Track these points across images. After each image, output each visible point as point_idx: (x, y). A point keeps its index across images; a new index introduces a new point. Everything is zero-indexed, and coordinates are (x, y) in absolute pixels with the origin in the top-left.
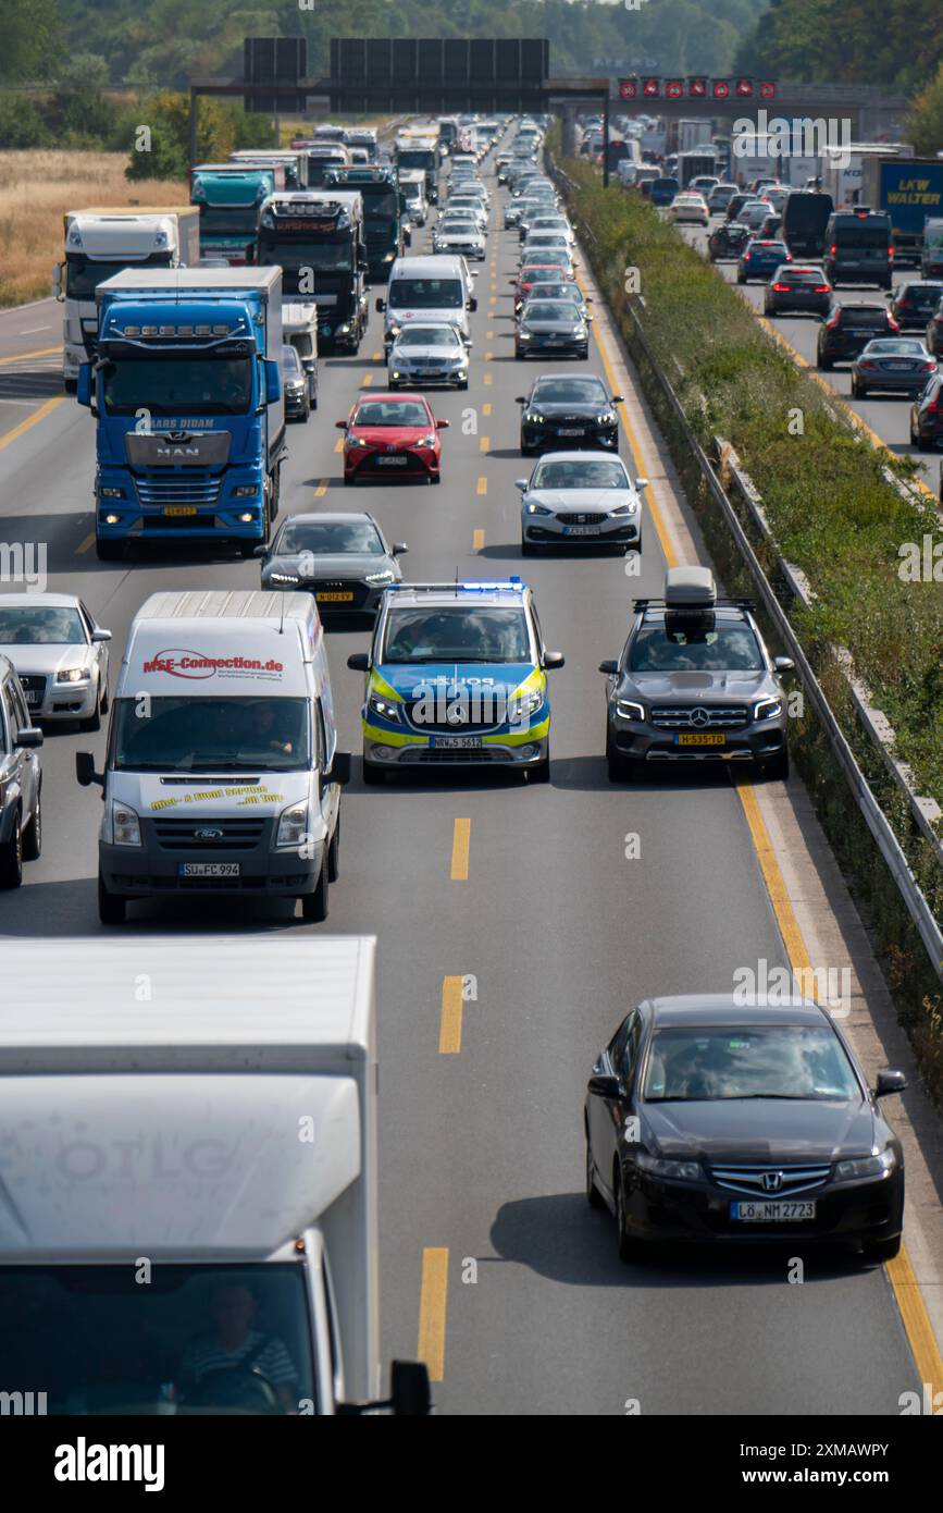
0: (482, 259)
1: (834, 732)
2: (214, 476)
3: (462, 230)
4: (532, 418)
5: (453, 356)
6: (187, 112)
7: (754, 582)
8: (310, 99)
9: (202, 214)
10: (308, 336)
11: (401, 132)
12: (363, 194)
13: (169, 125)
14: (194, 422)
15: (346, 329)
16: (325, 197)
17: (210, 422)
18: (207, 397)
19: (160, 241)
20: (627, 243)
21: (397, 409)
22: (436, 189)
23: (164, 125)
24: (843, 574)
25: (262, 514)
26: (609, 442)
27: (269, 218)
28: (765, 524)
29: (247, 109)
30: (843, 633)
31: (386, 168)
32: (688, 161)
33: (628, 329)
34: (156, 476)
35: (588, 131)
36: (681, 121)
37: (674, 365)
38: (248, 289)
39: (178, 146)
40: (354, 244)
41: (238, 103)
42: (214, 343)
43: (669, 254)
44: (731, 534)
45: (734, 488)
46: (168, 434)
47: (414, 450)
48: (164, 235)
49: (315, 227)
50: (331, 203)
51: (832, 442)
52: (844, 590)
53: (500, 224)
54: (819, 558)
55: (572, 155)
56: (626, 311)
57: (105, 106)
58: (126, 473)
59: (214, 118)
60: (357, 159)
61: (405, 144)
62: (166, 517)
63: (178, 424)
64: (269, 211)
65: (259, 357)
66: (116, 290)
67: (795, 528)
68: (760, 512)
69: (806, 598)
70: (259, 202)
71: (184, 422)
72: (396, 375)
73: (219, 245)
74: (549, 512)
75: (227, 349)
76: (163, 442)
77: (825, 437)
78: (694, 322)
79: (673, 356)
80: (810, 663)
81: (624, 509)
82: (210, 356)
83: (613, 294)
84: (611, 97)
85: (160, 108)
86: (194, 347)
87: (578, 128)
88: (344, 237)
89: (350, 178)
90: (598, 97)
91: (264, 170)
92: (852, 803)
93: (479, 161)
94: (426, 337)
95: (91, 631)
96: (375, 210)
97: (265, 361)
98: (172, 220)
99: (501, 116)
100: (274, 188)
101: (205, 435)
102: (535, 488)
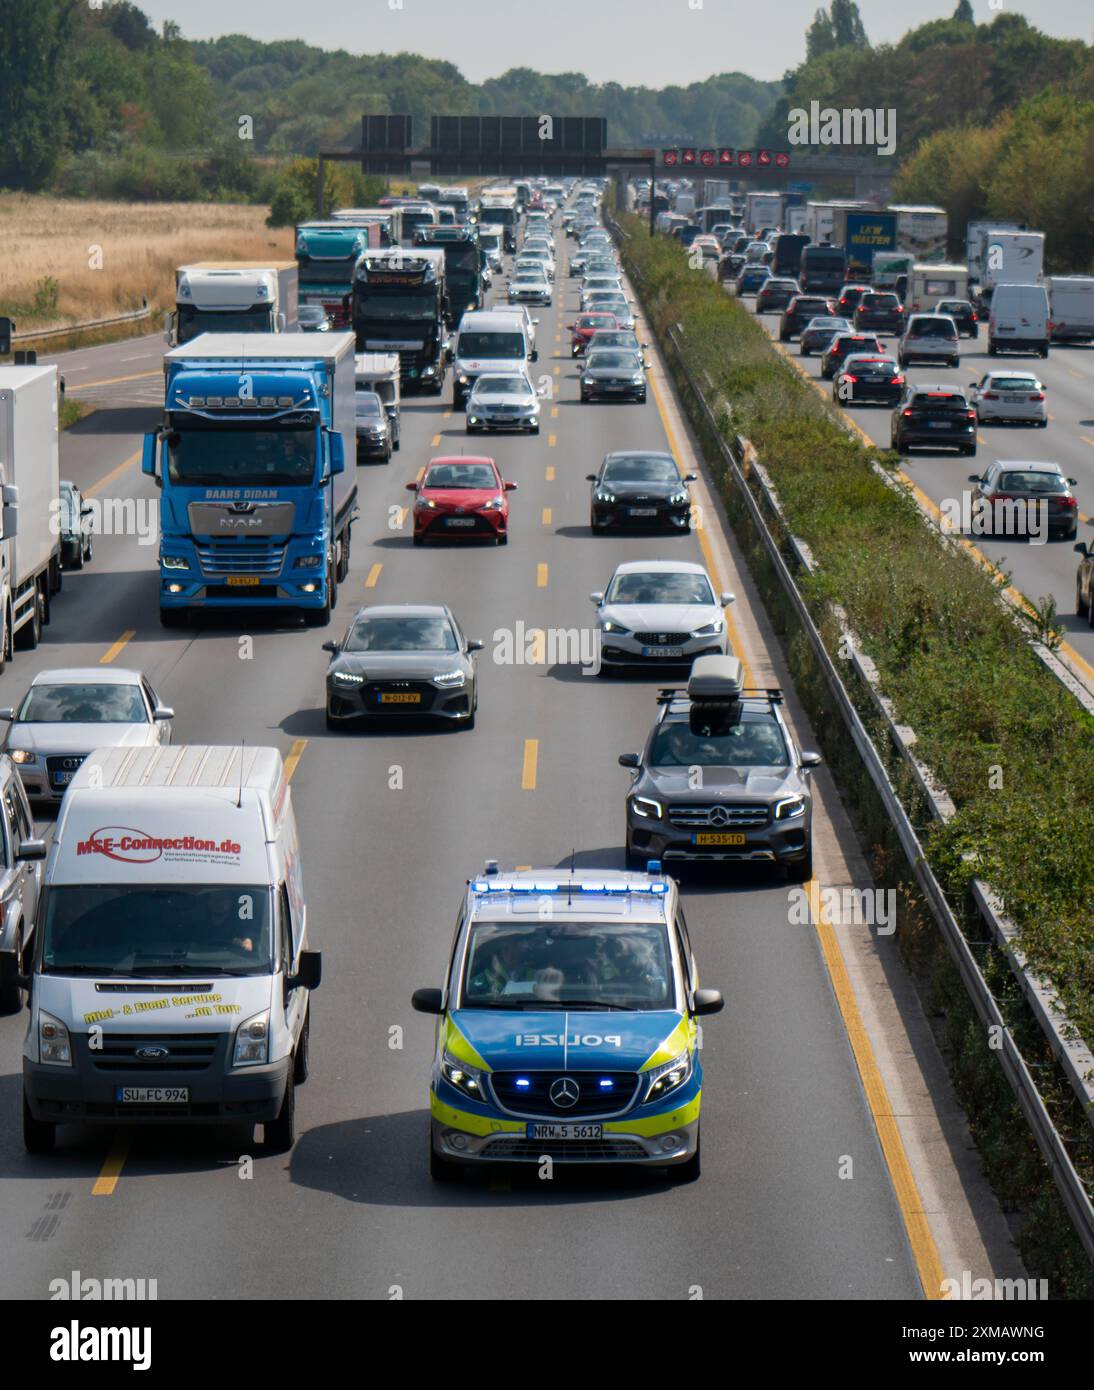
0: (548, 305)
1: (830, 673)
2: (280, 546)
3: (531, 280)
4: (603, 497)
5: (525, 404)
6: (315, 174)
7: (768, 553)
8: (415, 164)
9: (301, 268)
10: (391, 383)
11: (485, 191)
12: (447, 253)
13: (301, 184)
14: (257, 492)
15: (430, 372)
16: (415, 254)
17: (273, 493)
18: (271, 468)
19: (261, 293)
20: (668, 281)
21: (466, 471)
22: (514, 240)
23: (296, 183)
24: (840, 547)
25: (324, 584)
26: (682, 522)
27: (363, 273)
28: (777, 506)
29: (364, 170)
30: (839, 593)
31: (470, 228)
32: (710, 213)
33: (669, 349)
34: (218, 546)
35: (636, 192)
36: (706, 181)
37: (705, 379)
38: (314, 359)
39: (308, 201)
40: (439, 296)
41: (357, 166)
42: (280, 414)
43: (702, 290)
44: (751, 515)
45: (753, 477)
46: (232, 504)
47: (482, 512)
48: (265, 288)
49: (404, 280)
50: (419, 259)
51: (832, 442)
52: (839, 560)
53: (565, 271)
54: (820, 534)
55: (624, 211)
56: (667, 335)
57: (250, 170)
58: (189, 543)
59: (337, 178)
60: (445, 218)
61: (488, 202)
62: (228, 586)
63: (242, 494)
64: (363, 266)
65: (324, 428)
66: (184, 359)
67: (800, 510)
68: (773, 496)
69: (809, 566)
70: (354, 257)
71: (248, 493)
72: (473, 420)
73: (319, 292)
74: (625, 630)
75: (292, 421)
76: (226, 512)
77: (825, 436)
78: (721, 345)
79: (704, 371)
80: (813, 618)
81: (707, 628)
82: (274, 426)
83: (657, 320)
84: (657, 165)
85: (294, 170)
86: (259, 418)
87: (631, 188)
88: (430, 289)
89: (436, 236)
90: (644, 164)
91: (360, 228)
92: (844, 729)
93: (551, 217)
94: (502, 385)
95: (153, 708)
96: (459, 265)
97: (330, 433)
98: (273, 274)
99: (567, 180)
100: (369, 245)
101: (270, 506)
102: (611, 603)
